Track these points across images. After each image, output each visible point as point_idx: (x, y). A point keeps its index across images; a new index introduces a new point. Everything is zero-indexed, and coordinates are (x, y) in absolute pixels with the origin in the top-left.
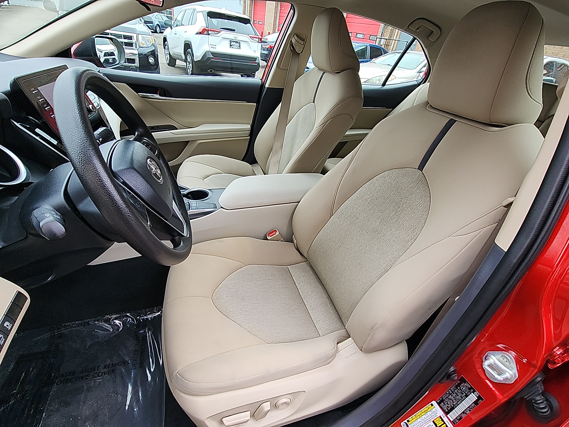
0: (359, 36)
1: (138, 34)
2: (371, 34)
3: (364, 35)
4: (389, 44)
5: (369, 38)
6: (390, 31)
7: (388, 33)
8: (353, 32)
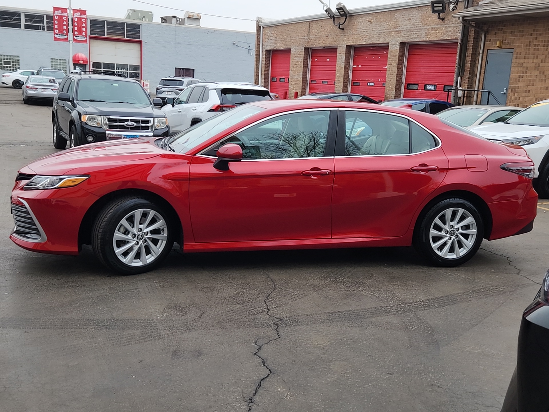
0: (429, 87)
1: (155, 118)
2: (445, 84)
3: (435, 86)
4: (470, 95)
5: (444, 89)
6: (468, 79)
7: (465, 82)
8: (420, 83)
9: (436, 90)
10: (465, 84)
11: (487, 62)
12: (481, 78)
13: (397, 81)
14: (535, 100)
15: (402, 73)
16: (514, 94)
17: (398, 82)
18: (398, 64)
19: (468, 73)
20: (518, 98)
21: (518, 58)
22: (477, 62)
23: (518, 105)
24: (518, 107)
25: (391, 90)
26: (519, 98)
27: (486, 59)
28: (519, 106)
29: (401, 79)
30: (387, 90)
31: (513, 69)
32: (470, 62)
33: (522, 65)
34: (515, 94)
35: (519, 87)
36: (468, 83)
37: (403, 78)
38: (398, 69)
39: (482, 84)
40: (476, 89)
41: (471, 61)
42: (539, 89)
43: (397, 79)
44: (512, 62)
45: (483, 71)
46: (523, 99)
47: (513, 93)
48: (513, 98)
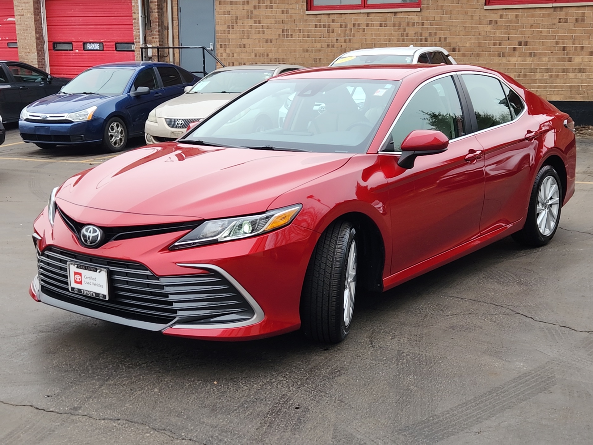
0: (90, 47)
2: (116, 41)
3: (102, 44)
4: (163, 54)
5: (116, 48)
6: (158, 33)
7: (155, 37)
8: (74, 40)
9: (103, 50)
10: (155, 40)
11: (179, 10)
12: (174, 31)
13: (37, 38)
14: (254, 56)
15: (42, 27)
16: (225, 49)
17: (39, 40)
18: (35, 15)
19: (156, 25)
20: (231, 55)
21: (222, 4)
22: (165, 10)
23: (233, 63)
24: (233, 65)
25: (29, 53)
26: (233, 54)
27: (178, 7)
28: (235, 65)
29: (42, 36)
30: (23, 54)
31: (217, 17)
32: (156, 10)
33: (229, 13)
34: (227, 50)
35: (230, 41)
36: (159, 38)
37: (44, 34)
38: (35, 21)
39: (178, 39)
40: (171, 45)
41: (158, 9)
42: (257, 42)
43: (36, 36)
44: (214, 10)
45: (176, 22)
46: (238, 55)
47: (223, 49)
48: (225, 55)
